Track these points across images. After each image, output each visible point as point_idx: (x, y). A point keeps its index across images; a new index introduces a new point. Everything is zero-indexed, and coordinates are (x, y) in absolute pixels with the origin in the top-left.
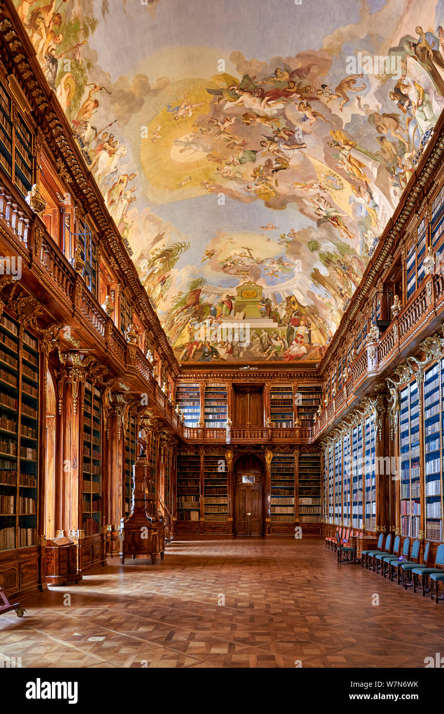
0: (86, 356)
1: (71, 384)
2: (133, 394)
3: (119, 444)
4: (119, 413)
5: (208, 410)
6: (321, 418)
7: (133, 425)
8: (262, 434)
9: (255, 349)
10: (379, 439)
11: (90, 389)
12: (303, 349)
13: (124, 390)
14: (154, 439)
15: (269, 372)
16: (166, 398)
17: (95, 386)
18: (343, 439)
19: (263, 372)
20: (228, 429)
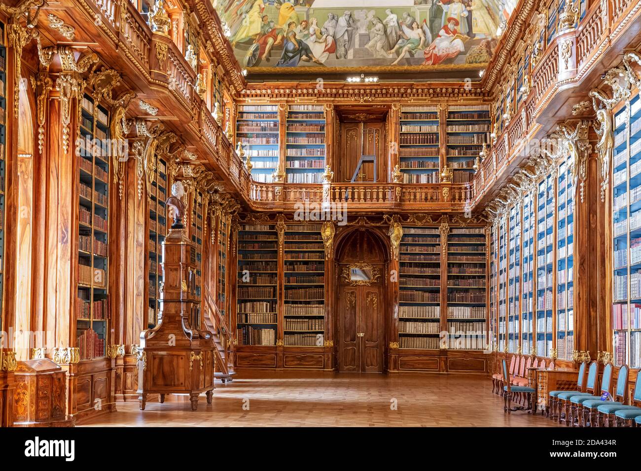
0: (83, 54)
1: (59, 102)
2: (162, 122)
3: (139, 207)
4: (140, 154)
5: (291, 153)
6: (486, 165)
7: (162, 175)
8: (384, 195)
9: (374, 46)
10: (580, 200)
11: (91, 112)
12: (459, 45)
13: (147, 114)
14: (199, 200)
15: (397, 85)
16: (219, 129)
17: (99, 107)
18: (523, 202)
19: (388, 85)
20: (326, 186)
